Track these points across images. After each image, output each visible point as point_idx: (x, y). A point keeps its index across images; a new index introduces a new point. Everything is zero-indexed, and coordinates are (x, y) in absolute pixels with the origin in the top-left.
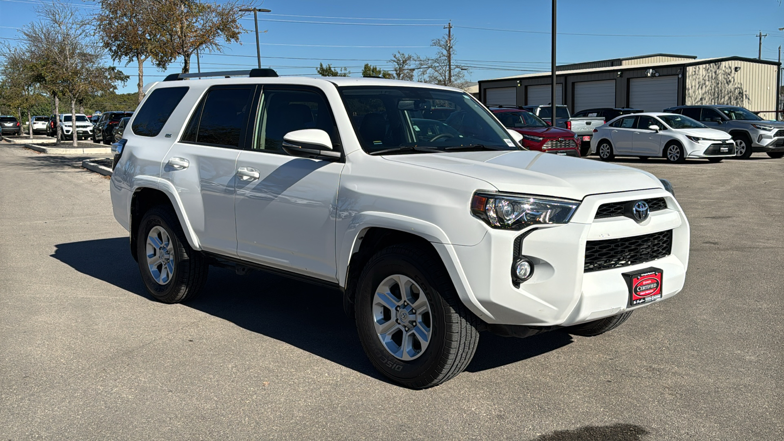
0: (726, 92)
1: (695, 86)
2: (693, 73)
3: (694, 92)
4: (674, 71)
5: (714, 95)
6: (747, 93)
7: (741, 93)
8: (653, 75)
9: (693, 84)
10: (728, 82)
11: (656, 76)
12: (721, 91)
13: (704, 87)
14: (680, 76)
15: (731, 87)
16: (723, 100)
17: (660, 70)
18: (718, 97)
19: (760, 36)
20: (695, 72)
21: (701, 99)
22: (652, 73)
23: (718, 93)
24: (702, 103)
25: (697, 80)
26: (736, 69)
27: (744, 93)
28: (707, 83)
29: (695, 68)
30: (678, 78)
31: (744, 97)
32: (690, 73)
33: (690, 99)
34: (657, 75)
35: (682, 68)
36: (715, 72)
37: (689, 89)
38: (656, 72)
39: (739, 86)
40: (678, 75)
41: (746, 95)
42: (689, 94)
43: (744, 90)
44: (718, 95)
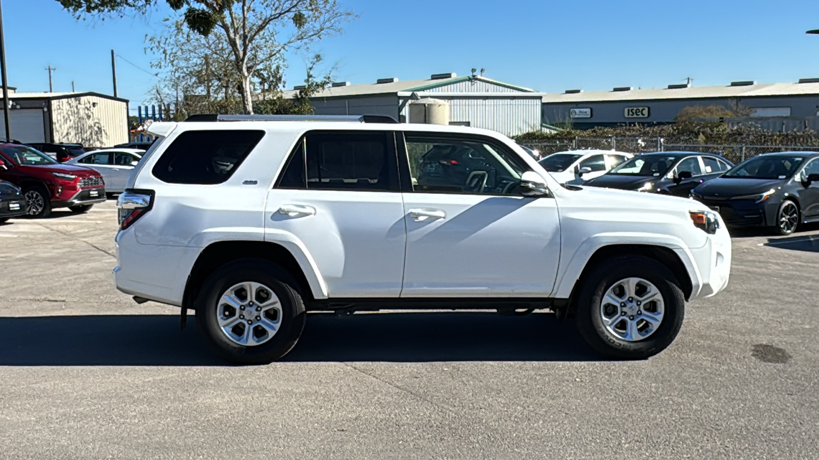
0: (87, 128)
1: (60, 120)
2: (58, 107)
3: (60, 126)
4: (37, 104)
5: (78, 130)
6: (105, 128)
7: (99, 128)
8: (13, 108)
9: (59, 119)
10: (89, 117)
11: (17, 109)
12: (83, 125)
13: (68, 121)
14: (46, 109)
15: (90, 122)
16: (85, 135)
17: (21, 102)
18: (81, 132)
19: (49, 69)
20: (59, 105)
21: (67, 134)
22: (12, 105)
23: (81, 128)
24: (68, 139)
25: (62, 115)
26: (94, 104)
27: (103, 128)
28: (71, 118)
29: (59, 102)
30: (44, 111)
31: (103, 132)
32: (55, 107)
33: (57, 133)
34: (18, 107)
35: (47, 101)
36: (77, 107)
37: (55, 124)
38: (17, 104)
39: (97, 121)
40: (43, 108)
41: (104, 130)
42: (56, 128)
43: (102, 126)
44: (81, 130)
